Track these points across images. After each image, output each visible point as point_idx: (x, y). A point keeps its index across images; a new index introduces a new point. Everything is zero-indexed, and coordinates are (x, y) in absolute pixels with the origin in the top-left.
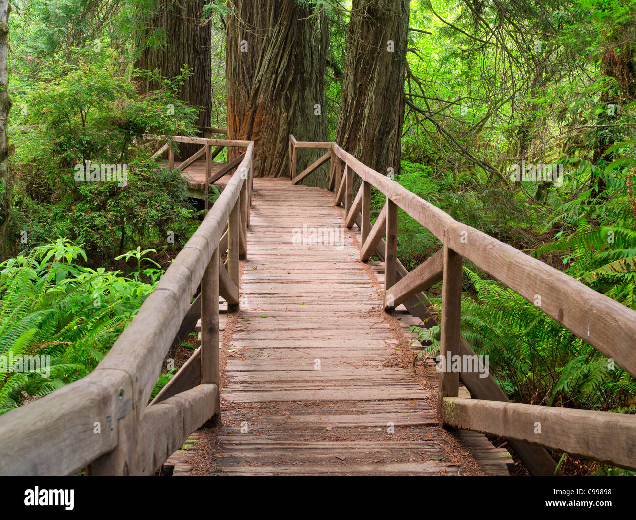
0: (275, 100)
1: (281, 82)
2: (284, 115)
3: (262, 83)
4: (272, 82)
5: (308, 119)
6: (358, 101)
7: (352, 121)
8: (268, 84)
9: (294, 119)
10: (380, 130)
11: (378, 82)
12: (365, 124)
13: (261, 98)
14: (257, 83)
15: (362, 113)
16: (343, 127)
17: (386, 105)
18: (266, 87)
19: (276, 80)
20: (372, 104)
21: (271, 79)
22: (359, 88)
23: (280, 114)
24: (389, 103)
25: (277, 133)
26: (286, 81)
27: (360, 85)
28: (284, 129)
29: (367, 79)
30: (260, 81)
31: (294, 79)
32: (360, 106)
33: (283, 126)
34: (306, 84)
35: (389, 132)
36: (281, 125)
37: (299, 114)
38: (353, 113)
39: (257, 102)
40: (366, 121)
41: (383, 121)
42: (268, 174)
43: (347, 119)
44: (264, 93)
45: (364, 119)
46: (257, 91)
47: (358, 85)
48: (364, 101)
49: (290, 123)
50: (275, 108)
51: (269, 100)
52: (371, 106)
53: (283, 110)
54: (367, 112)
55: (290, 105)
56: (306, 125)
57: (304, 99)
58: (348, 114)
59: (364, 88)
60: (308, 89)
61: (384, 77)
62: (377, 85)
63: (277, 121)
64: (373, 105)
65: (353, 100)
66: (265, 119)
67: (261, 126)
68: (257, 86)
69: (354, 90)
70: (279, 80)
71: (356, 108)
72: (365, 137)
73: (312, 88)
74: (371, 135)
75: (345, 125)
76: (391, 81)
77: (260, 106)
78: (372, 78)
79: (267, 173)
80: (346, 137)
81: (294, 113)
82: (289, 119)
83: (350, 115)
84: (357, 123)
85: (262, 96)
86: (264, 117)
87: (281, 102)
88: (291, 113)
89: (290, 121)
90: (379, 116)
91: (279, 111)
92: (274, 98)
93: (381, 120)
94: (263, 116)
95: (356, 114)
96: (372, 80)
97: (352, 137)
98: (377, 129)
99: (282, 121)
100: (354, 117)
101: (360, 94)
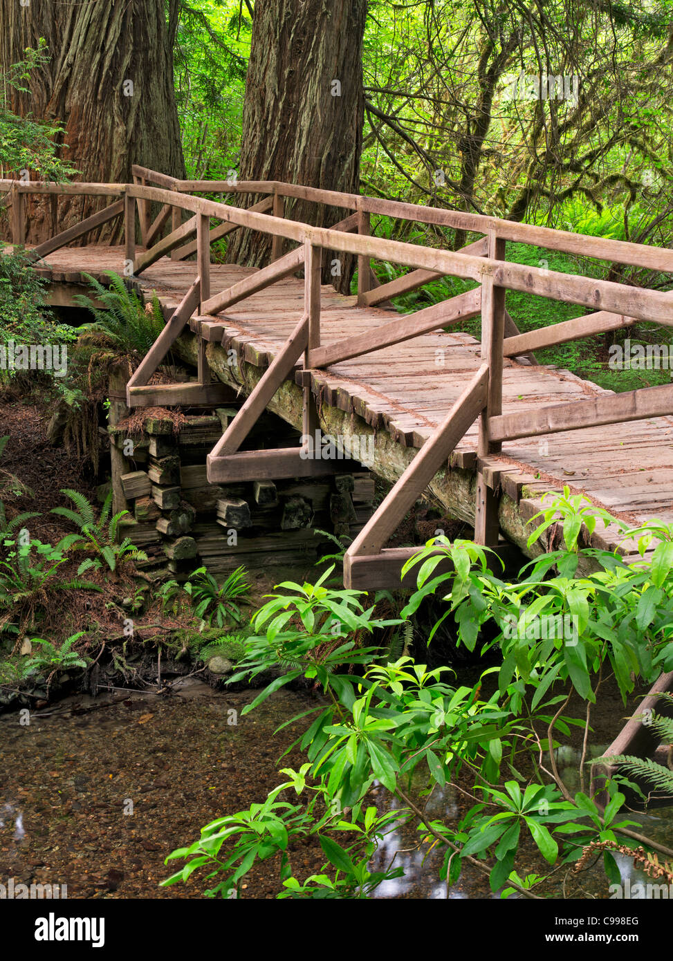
0: (102, 101)
1: (111, 67)
2: (121, 129)
3: (76, 69)
4: (94, 67)
5: (158, 135)
6: (287, 103)
7: (276, 139)
8: (87, 71)
9: (136, 137)
10: (329, 154)
11: (325, 67)
12: (303, 144)
13: (74, 99)
14: (66, 70)
15: (294, 125)
16: (259, 151)
17: (339, 110)
18: (83, 77)
19: (101, 64)
20: (314, 107)
21: (91, 62)
22: (289, 77)
23: (113, 128)
24: (343, 107)
25: (109, 163)
26: (120, 65)
27: (291, 72)
28: (122, 155)
29: (303, 61)
30: (70, 66)
31: (134, 62)
32: (291, 111)
33: (119, 150)
34: (150, 71)
35: (344, 158)
36: (114, 148)
37: (143, 125)
38: (278, 125)
39: (67, 105)
40: (304, 140)
41: (334, 139)
42: (97, 240)
43: (266, 135)
44: (81, 89)
45: (301, 136)
46: (66, 85)
47: (286, 72)
48: (299, 103)
49: (131, 144)
50: (102, 117)
51: (90, 101)
52: (313, 110)
53: (116, 119)
54: (305, 122)
55: (129, 111)
56: (157, 146)
57: (149, 97)
58: (268, 127)
59: (298, 78)
60: (155, 78)
61: (335, 59)
62: (323, 72)
63: (108, 141)
64: (318, 109)
65: (277, 100)
66: (84, 137)
67: (77, 151)
68: (66, 74)
69: (279, 83)
70: (107, 63)
71: (283, 114)
72: (303, 167)
73: (161, 78)
74: (314, 165)
75: (262, 147)
76: (347, 65)
77: (72, 113)
78: (312, 60)
79: (94, 237)
80: (264, 170)
81: (137, 125)
82: (129, 136)
83: (273, 128)
84: (286, 144)
85: (76, 94)
86: (81, 134)
87: (111, 105)
88: (132, 125)
89: (131, 141)
90: (327, 128)
91: (109, 122)
92: (99, 97)
93: (331, 137)
94: (79, 129)
95: (283, 127)
96: (313, 63)
97: (277, 167)
98: (326, 154)
99: (116, 140)
100: (281, 132)
101: (290, 91)
